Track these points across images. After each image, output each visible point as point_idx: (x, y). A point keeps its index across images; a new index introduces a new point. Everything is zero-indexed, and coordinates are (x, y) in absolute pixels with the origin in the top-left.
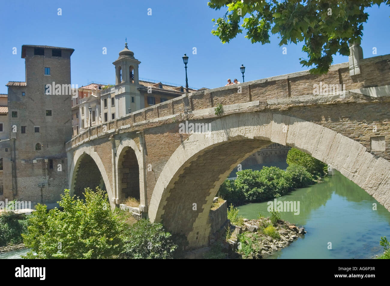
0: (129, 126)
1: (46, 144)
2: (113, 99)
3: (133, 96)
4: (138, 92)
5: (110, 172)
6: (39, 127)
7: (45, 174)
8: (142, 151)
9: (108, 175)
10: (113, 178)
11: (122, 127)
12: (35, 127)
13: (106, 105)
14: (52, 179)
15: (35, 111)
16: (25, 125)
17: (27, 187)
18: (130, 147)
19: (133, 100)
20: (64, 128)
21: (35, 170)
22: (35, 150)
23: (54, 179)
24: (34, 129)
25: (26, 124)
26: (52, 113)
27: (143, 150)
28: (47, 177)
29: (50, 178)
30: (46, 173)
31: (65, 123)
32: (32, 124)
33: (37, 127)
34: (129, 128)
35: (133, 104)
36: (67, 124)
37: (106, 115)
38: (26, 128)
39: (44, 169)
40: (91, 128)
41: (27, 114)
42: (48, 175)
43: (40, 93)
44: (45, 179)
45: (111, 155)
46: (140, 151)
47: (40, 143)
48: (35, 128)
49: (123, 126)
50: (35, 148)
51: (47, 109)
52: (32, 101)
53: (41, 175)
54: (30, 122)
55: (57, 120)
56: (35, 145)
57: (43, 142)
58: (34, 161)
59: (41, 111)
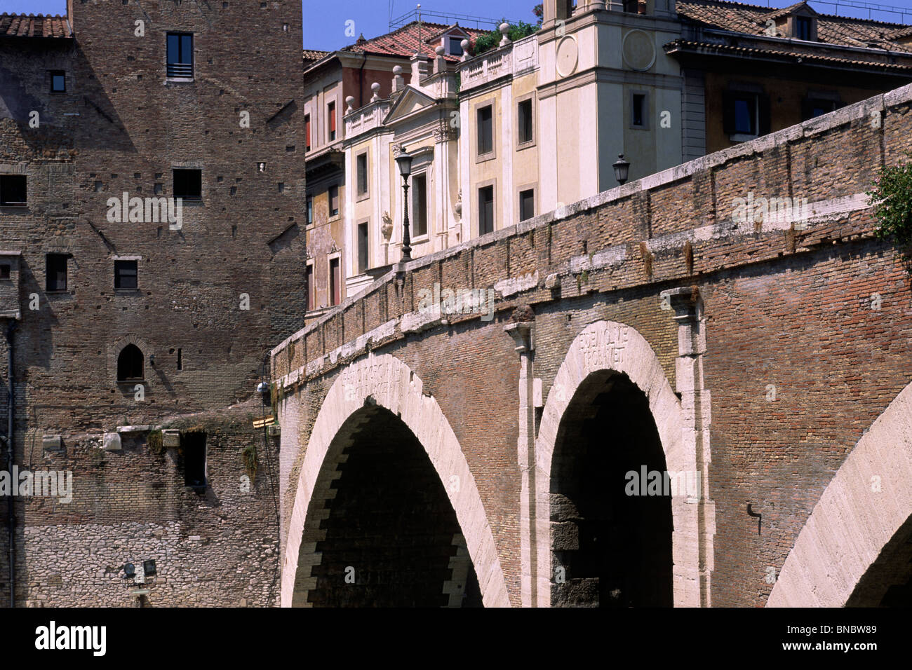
0: (618, 255)
1: (171, 351)
2: (525, 109)
3: (639, 89)
4: (671, 69)
5: (506, 514)
6: (135, 262)
7: (161, 508)
8: (689, 399)
9: (496, 530)
10: (525, 548)
11: (580, 263)
12: (115, 258)
13: (485, 142)
14: (198, 538)
15: (114, 176)
16: (65, 251)
17: (65, 579)
18: (624, 377)
19: (639, 112)
20: (267, 267)
21: (112, 486)
22: (112, 381)
23: (207, 542)
24: (112, 268)
25: (70, 243)
26: (205, 184)
27: (697, 394)
28: (175, 527)
29: (184, 535)
30: (169, 506)
31: (269, 242)
32: (103, 247)
33: (121, 258)
34: (616, 267)
35: (639, 133)
36: (279, 246)
37: (486, 195)
38: (71, 267)
39: (159, 486)
40: (408, 267)
41: (76, 189)
42: (179, 516)
43: (140, 77)
44: (159, 538)
45: (516, 420)
46: (679, 395)
47: (141, 345)
48: (119, 264)
49: (584, 259)
50: (113, 374)
51: (179, 164)
52: (101, 122)
53: (141, 517)
54: (89, 235)
55: (228, 226)
56: (112, 355)
57: (156, 340)
58: (109, 438)
59: (146, 174)
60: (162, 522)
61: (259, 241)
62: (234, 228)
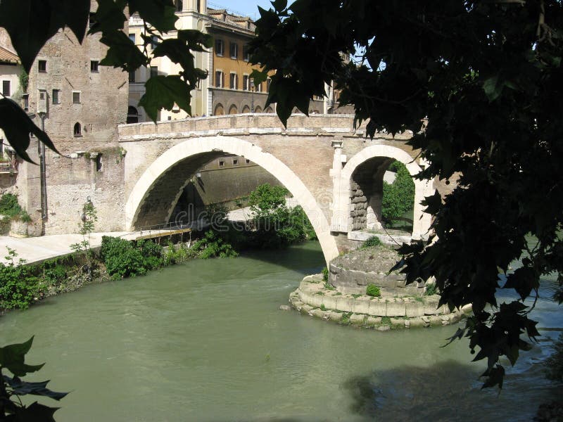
1: (89, 125)
6: (79, 93)
7: (89, 179)
9: (313, 192)
12: (73, 92)
14: (100, 189)
15: (73, 63)
16: (58, 88)
20: (117, 96)
21: (75, 172)
22: (72, 136)
23: (103, 190)
24: (72, 95)
25: (60, 86)
28: (94, 185)
29: (96, 188)
30: (92, 179)
31: (119, 88)
32: (69, 87)
33: (75, 92)
36: (121, 89)
38: (60, 94)
39: (89, 172)
41: (62, 66)
42: (95, 181)
44: (89, 189)
47: (81, 123)
50: (72, 132)
51: (93, 59)
52: (70, 43)
53: (83, 182)
54: (66, 83)
55: (106, 81)
56: (72, 126)
57: (86, 120)
58: (74, 155)
59: (83, 62)
60: (90, 184)
61: (115, 87)
62: (108, 82)
